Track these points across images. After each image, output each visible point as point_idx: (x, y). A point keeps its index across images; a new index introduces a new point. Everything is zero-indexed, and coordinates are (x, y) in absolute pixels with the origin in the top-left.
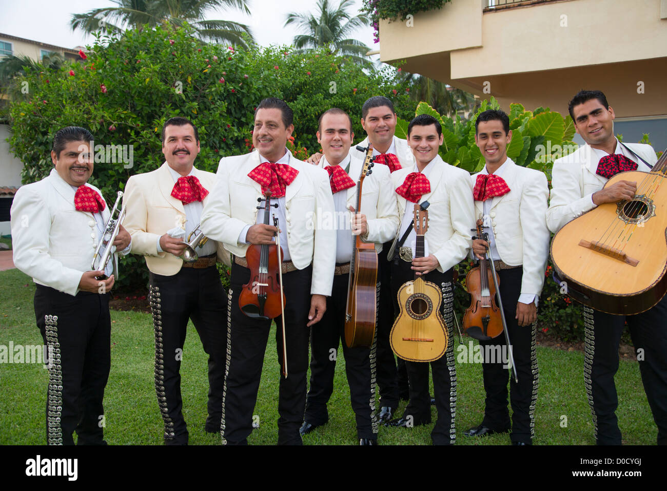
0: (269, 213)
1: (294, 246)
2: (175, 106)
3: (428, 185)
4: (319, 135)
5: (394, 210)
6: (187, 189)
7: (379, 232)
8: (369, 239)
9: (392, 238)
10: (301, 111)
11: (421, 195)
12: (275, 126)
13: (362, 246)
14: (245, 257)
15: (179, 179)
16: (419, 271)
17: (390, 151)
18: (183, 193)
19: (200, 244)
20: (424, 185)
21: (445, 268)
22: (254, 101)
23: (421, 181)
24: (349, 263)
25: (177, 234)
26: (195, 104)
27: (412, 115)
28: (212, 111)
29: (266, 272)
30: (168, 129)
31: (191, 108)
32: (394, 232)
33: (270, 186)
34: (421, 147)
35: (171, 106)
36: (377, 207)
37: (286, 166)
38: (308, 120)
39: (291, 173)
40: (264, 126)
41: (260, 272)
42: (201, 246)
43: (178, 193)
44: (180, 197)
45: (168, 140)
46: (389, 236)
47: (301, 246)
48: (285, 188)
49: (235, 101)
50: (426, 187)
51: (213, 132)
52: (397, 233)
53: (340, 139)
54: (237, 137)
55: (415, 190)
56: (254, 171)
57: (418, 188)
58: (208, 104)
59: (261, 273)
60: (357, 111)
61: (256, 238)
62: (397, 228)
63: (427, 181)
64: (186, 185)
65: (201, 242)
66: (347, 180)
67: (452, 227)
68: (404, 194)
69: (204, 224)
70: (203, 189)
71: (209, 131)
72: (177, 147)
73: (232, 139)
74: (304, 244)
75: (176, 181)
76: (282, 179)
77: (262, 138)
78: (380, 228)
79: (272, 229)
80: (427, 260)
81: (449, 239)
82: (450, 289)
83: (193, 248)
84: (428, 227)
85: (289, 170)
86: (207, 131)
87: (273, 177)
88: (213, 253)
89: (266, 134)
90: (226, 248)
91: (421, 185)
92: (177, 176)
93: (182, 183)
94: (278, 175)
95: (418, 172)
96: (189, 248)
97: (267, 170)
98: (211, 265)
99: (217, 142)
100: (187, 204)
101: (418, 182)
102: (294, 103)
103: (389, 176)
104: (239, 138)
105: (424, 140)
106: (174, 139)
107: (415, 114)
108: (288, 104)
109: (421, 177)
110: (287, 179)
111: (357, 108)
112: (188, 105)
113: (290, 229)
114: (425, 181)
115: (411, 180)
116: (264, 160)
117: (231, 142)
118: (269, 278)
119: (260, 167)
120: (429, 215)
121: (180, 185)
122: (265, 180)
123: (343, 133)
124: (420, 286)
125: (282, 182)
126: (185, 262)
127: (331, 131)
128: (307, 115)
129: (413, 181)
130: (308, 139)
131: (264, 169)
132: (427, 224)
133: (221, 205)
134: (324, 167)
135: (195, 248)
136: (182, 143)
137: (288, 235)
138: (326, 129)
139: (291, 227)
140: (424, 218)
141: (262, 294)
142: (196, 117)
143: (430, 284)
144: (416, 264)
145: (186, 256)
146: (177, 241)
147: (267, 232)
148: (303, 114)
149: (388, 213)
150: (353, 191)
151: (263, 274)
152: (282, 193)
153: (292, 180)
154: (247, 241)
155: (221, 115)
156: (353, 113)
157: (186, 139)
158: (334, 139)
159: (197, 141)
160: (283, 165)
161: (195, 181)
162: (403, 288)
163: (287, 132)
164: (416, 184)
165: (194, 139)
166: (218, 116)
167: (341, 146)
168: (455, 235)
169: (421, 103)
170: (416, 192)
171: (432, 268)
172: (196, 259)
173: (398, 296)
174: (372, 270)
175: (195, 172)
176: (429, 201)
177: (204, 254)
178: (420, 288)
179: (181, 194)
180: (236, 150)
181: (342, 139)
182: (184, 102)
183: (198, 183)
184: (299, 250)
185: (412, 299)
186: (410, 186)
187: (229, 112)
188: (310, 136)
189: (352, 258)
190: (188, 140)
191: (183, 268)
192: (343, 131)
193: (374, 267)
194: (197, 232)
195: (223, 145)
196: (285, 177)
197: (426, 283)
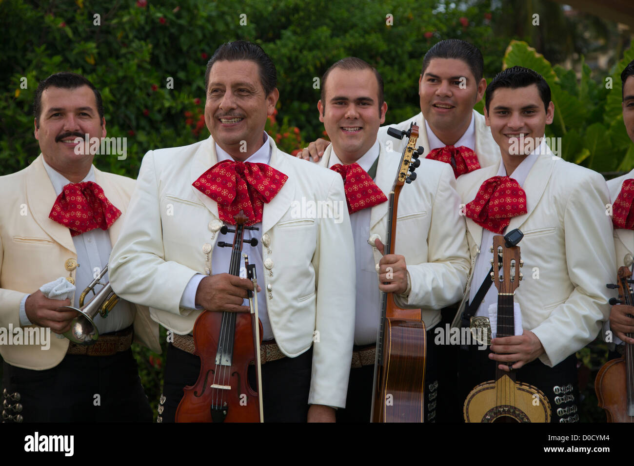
0: (240, 254)
1: (279, 314)
2: (53, 49)
3: (521, 200)
4: (322, 107)
5: (461, 248)
6: (79, 207)
7: (430, 289)
8: (411, 301)
9: (455, 301)
10: (289, 59)
11: (509, 219)
12: (249, 92)
13: (398, 314)
14: (189, 335)
15: (65, 188)
16: (505, 363)
17: (464, 142)
18: (73, 213)
19: (101, 310)
20: (515, 200)
21: (554, 359)
22: (200, 42)
23: (508, 192)
24: (373, 345)
25: (59, 292)
26: (92, 45)
27: (498, 64)
28: (122, 60)
29: (229, 364)
30: (45, 94)
31: (83, 53)
32: (459, 289)
33: (235, 203)
34: (511, 128)
35: (46, 49)
36: (428, 240)
37: (263, 168)
38: (301, 77)
39: (273, 180)
40: (228, 92)
41: (217, 363)
42: (104, 314)
43: (63, 213)
44: (66, 221)
45: (47, 115)
46: (450, 296)
47: (294, 313)
48: (262, 207)
49: (167, 40)
50: (518, 203)
51: (124, 99)
52: (465, 291)
53: (358, 115)
54: (170, 108)
55: (496, 209)
56: (204, 176)
57: (502, 206)
58: (116, 46)
59: (219, 366)
60: (393, 59)
61: (213, 298)
62: (465, 282)
63: (520, 193)
64: (79, 199)
65: (104, 307)
66: (370, 191)
67: (569, 279)
68: (476, 216)
69: (116, 274)
70: (111, 207)
71: (118, 96)
72: (65, 128)
73: (160, 111)
74: (299, 310)
75: (60, 192)
76: (257, 191)
77: (226, 114)
78: (433, 280)
79: (244, 284)
80: (519, 341)
81: (564, 303)
82: (572, 398)
83: (89, 317)
84: (520, 278)
85: (270, 173)
86: (114, 95)
87: (241, 187)
88: (125, 326)
89: (234, 106)
90: (154, 317)
91: (508, 200)
92: (61, 182)
93: (70, 195)
94: (248, 184)
95: (504, 175)
96: (82, 318)
97: (229, 175)
98: (121, 349)
99: (133, 117)
100: (79, 234)
101: (503, 194)
102: (275, 43)
103: (452, 183)
104: (173, 112)
105: (516, 114)
106: (58, 113)
107: (502, 64)
108: (263, 46)
109: (509, 185)
110: (264, 191)
111: (393, 54)
112: (78, 48)
113: (272, 283)
114: (518, 192)
115: (490, 190)
116: (225, 156)
117: (158, 117)
118: (233, 375)
119: (216, 170)
120: (522, 256)
121: (68, 199)
122: (225, 193)
123: (364, 104)
124: (508, 389)
125: (255, 195)
126: (73, 345)
127: (341, 101)
128: (300, 67)
129: (494, 192)
130: (301, 112)
131: (222, 172)
132: (518, 272)
133: (146, 239)
134: (331, 165)
135: (92, 318)
136: (74, 119)
137: (267, 294)
138: (333, 96)
139: (273, 278)
140: (513, 261)
141: (219, 405)
142: (93, 70)
143: (527, 388)
144: (499, 348)
145: (76, 333)
146: (60, 305)
147: (233, 288)
148: (293, 65)
149: (448, 253)
150: (381, 212)
151: (223, 366)
152: (255, 216)
153: (274, 193)
154: (196, 304)
155: (139, 66)
156: (386, 63)
157: (81, 113)
158: (346, 116)
159: (101, 116)
160: (258, 164)
161: (96, 191)
162: (474, 395)
163: (268, 102)
164: (499, 198)
165: (97, 115)
166: (134, 68)
167: (361, 128)
168: (576, 296)
169: (514, 42)
170: (499, 212)
171: (529, 357)
172: (95, 338)
173: (465, 411)
174: (417, 360)
175: (96, 176)
176: (522, 230)
177: (109, 329)
178: (508, 396)
179: (68, 215)
180: (167, 132)
181: (361, 116)
182: (70, 41)
183: (101, 196)
184: (290, 321)
185: (492, 417)
186: (488, 201)
187: (155, 61)
188: (306, 106)
189: (378, 337)
190: (85, 114)
191: (68, 356)
192: (365, 101)
193: (419, 355)
194: (97, 288)
195: (143, 122)
196: (261, 188)
197: (518, 386)
